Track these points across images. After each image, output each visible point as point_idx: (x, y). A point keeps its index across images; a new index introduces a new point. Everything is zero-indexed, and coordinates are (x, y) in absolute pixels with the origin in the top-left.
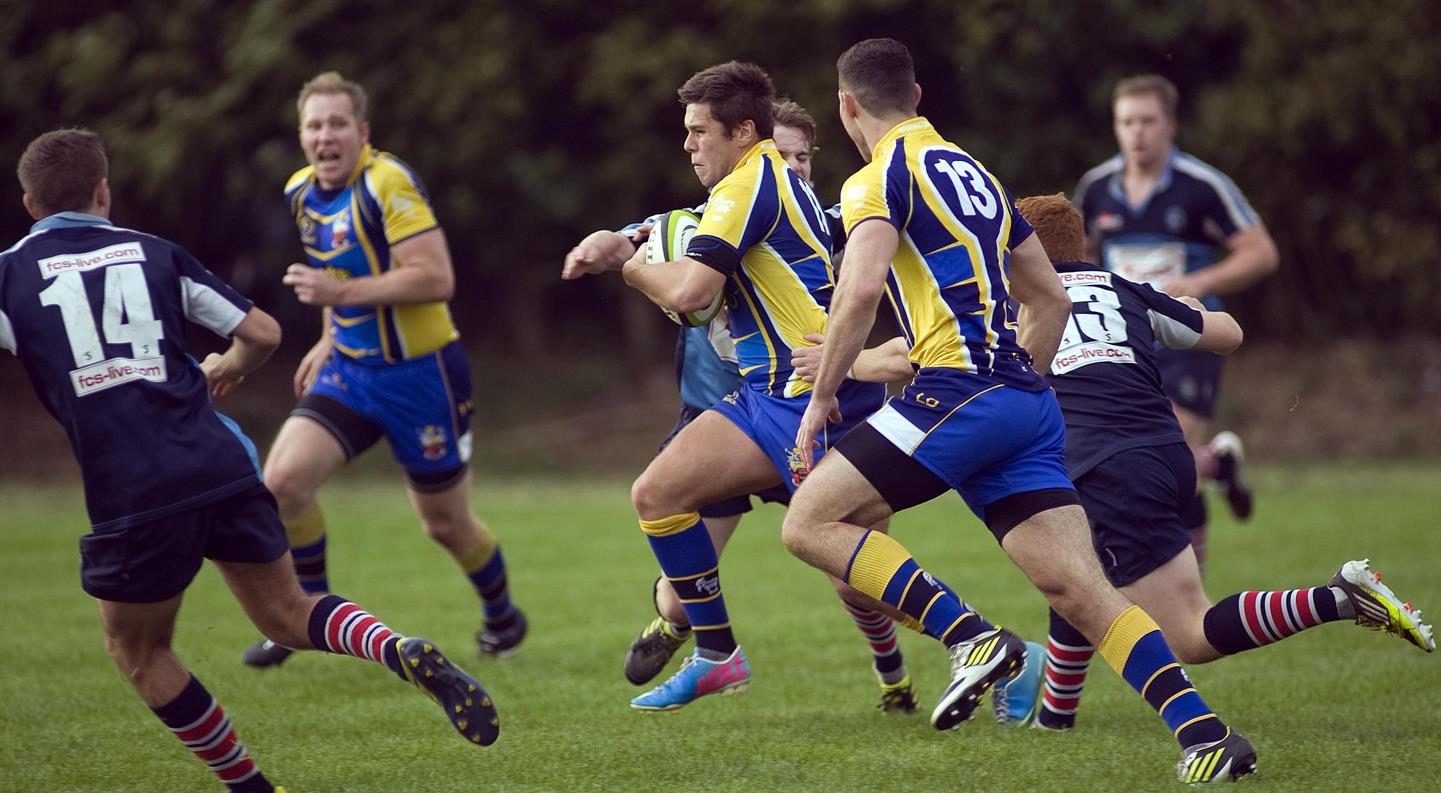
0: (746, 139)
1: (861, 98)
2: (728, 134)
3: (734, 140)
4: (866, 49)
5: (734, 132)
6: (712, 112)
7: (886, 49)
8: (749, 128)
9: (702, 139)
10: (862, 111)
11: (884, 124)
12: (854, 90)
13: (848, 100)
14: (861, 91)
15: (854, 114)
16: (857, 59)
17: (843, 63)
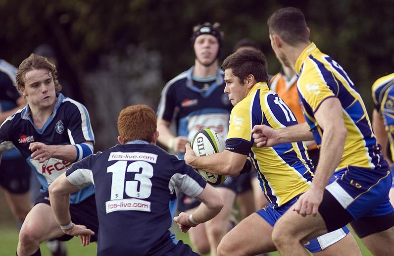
0: (250, 84)
1: (283, 38)
2: (242, 82)
3: (245, 85)
4: (282, 13)
5: (245, 81)
6: (233, 72)
7: (291, 12)
8: (251, 78)
9: (232, 86)
10: (285, 44)
11: (296, 50)
12: (278, 34)
13: (277, 39)
14: (283, 33)
15: (280, 46)
16: (278, 18)
17: (271, 20)
